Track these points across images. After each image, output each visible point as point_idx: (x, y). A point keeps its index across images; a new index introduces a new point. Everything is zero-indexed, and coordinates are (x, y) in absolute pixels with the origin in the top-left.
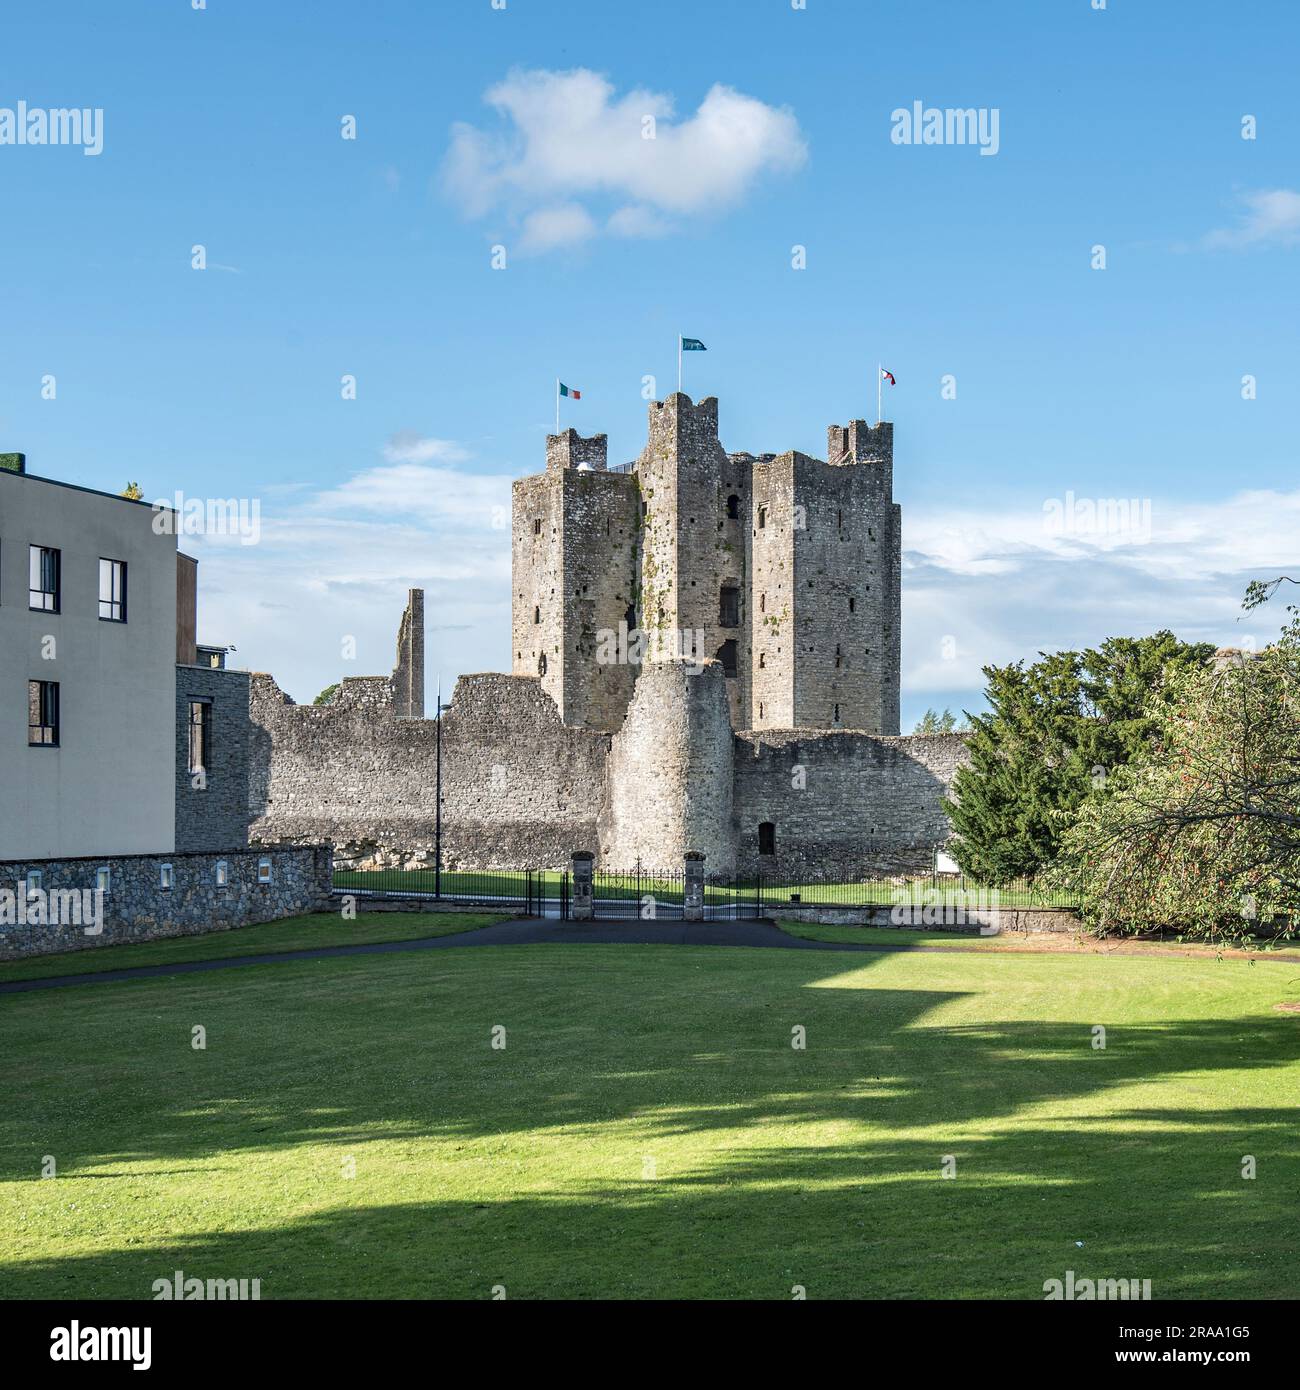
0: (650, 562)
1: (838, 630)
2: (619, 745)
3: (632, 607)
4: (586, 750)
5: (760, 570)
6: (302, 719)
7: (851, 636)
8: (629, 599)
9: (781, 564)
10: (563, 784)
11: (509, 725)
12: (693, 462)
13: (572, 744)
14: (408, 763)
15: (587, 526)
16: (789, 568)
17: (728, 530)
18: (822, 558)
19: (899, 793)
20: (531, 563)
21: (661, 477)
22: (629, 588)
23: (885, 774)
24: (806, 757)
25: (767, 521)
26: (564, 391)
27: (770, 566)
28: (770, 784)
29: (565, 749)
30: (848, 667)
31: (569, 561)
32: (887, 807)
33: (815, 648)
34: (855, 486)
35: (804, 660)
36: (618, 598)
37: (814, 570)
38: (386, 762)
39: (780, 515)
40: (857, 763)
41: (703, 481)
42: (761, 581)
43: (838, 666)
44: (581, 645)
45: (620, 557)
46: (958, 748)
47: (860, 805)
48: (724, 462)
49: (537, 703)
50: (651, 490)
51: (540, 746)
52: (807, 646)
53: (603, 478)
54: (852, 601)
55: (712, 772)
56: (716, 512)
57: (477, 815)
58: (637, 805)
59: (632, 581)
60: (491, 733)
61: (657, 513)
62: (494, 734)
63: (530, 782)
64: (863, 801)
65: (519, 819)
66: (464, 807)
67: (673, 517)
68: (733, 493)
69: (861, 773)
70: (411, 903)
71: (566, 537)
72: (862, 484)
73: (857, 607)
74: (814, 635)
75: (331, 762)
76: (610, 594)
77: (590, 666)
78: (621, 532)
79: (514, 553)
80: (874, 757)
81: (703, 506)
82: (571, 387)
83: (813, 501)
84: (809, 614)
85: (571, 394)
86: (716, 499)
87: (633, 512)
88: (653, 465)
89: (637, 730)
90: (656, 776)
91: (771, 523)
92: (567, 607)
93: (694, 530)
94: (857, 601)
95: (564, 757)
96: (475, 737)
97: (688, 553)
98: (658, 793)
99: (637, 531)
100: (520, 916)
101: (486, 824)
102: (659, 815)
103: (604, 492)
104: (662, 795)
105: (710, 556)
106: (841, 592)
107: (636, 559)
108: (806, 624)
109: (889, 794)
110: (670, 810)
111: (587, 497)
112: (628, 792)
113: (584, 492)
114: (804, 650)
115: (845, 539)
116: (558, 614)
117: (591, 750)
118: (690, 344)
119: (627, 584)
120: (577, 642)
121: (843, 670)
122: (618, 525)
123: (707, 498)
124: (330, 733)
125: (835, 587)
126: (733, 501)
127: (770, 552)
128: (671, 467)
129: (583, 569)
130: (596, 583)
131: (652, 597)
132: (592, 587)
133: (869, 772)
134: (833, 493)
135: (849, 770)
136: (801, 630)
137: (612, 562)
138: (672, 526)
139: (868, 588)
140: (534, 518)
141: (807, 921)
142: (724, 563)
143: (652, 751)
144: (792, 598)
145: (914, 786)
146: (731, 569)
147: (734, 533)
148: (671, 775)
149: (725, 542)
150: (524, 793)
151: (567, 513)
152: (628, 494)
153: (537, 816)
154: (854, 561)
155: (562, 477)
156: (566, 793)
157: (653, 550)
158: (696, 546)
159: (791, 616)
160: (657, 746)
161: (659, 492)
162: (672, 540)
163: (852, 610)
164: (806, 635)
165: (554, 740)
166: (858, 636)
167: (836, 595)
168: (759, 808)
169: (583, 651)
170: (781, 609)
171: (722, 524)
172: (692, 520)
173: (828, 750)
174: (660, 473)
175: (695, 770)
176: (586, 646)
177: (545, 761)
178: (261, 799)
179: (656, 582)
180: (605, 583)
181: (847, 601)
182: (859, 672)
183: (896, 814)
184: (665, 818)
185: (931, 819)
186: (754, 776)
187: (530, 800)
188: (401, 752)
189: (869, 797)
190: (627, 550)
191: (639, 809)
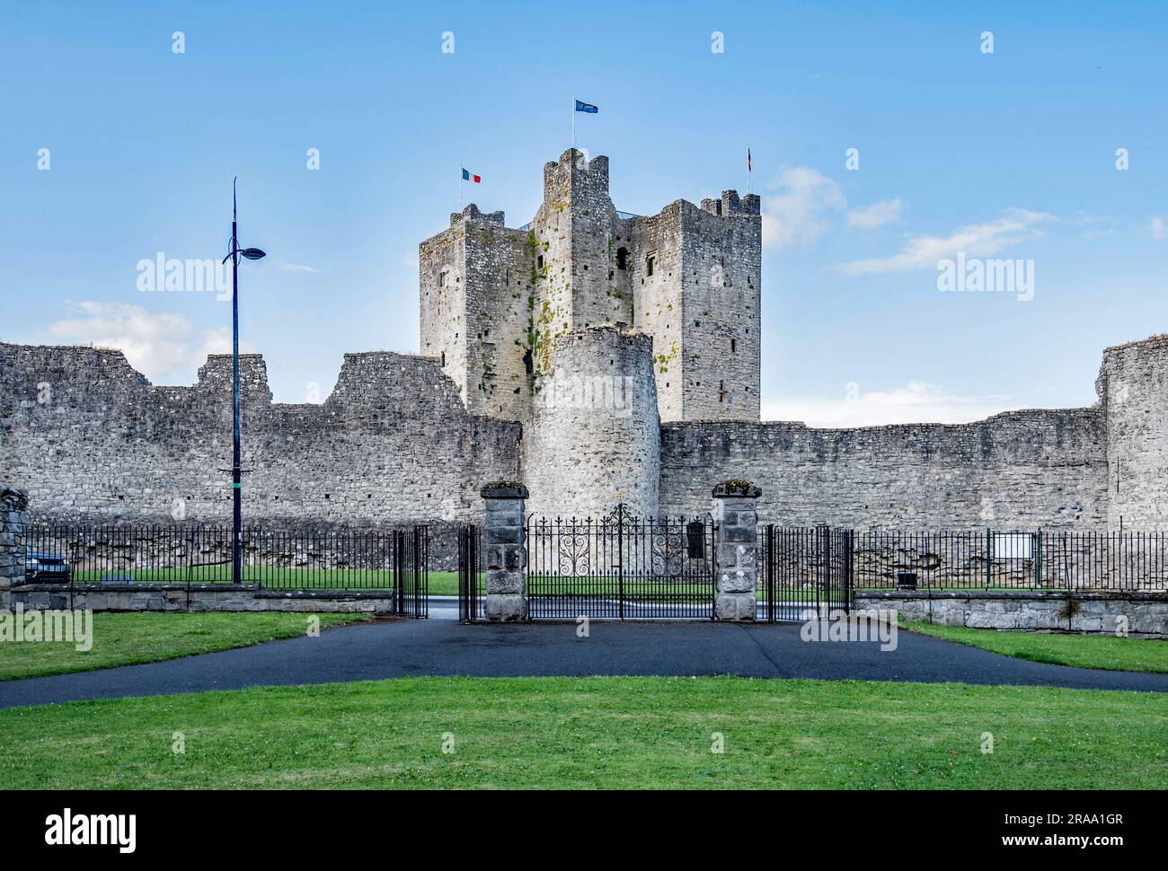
0: (546, 308)
1: (722, 367)
2: (531, 430)
3: (529, 353)
4: (493, 440)
5: (648, 314)
6: (158, 403)
7: (732, 374)
8: (527, 344)
9: (670, 306)
10: (467, 478)
11: (404, 411)
12: (586, 214)
13: (476, 433)
14: (286, 453)
15: (488, 275)
16: (677, 309)
17: (618, 280)
18: (707, 301)
19: (841, 491)
20: (437, 313)
21: (556, 230)
22: (526, 334)
23: (825, 469)
24: (739, 450)
25: (655, 268)
26: (466, 175)
27: (658, 309)
28: (699, 479)
29: (469, 438)
30: (730, 402)
31: (471, 307)
32: (828, 506)
33: (702, 383)
34: (736, 237)
35: (692, 393)
36: (517, 343)
37: (701, 311)
38: (259, 453)
39: (667, 261)
40: (795, 457)
41: (595, 232)
42: (649, 324)
43: (721, 401)
44: (484, 384)
45: (519, 306)
46: (906, 441)
47: (798, 504)
48: (614, 217)
49: (436, 386)
50: (547, 244)
51: (440, 435)
52: (695, 380)
53: (502, 233)
54: (733, 342)
55: (640, 460)
56: (607, 263)
57: (367, 512)
58: (553, 499)
59: (529, 328)
60: (382, 419)
61: (552, 263)
62: (386, 422)
63: (429, 476)
64: (801, 499)
65: (416, 517)
66: (352, 504)
67: (568, 265)
68: (622, 246)
69: (800, 468)
70: (171, 595)
71: (469, 284)
72: (742, 235)
73: (738, 347)
74: (701, 371)
75: (193, 451)
76: (510, 339)
77: (492, 404)
78: (519, 283)
79: (422, 307)
80: (815, 450)
81: (596, 255)
82: (472, 172)
83: (699, 247)
84: (696, 352)
85: (471, 178)
86: (607, 250)
87: (529, 267)
88: (548, 221)
89: (552, 411)
90: (576, 464)
91: (660, 270)
92: (470, 348)
93: (588, 276)
94: (738, 342)
95: (467, 448)
96: (365, 424)
97: (582, 297)
98: (578, 483)
99: (534, 283)
100: (380, 617)
101: (377, 523)
102: (580, 509)
103: (503, 246)
104: (583, 485)
105: (602, 302)
106: (723, 332)
107: (532, 308)
108: (693, 361)
109: (830, 491)
110: (593, 503)
111: (488, 249)
112: (542, 484)
113: (485, 245)
114: (692, 384)
115: (728, 285)
116: (461, 355)
117: (498, 440)
118: (581, 107)
119: (525, 331)
120: (479, 381)
121: (725, 404)
122: (516, 276)
123: (599, 248)
124: (192, 419)
125: (719, 328)
126: (622, 253)
127: (658, 296)
128: (565, 219)
129: (485, 314)
130: (497, 328)
131: (548, 341)
132: (493, 332)
133: (808, 466)
134: (717, 241)
135: (786, 464)
136: (689, 366)
137: (511, 310)
138: (567, 273)
139: (747, 331)
140: (438, 272)
141: (943, 621)
142: (615, 309)
143: (571, 435)
144: (680, 337)
145: (857, 483)
146: (620, 315)
147: (623, 282)
148: (593, 462)
149: (616, 290)
150: (422, 488)
151: (469, 262)
152: (525, 249)
153: (437, 514)
154: (735, 305)
155: (464, 229)
156: (469, 488)
157: (549, 298)
158: (590, 291)
159: (679, 352)
160: (576, 428)
161: (554, 243)
162: (567, 286)
163: (734, 351)
164: (693, 370)
165: (456, 428)
166: (739, 374)
167: (719, 335)
168: (687, 506)
169: (485, 390)
170: (670, 347)
171: (612, 272)
172: (586, 268)
173: (763, 442)
174: (555, 226)
175: (621, 456)
176: (488, 386)
177: (446, 451)
178: (109, 494)
179: (551, 326)
180: (505, 329)
181: (729, 342)
182: (739, 407)
183: (837, 513)
184: (586, 511)
185: (875, 519)
186: (681, 471)
187: (429, 495)
188: (278, 440)
189: (808, 495)
190: (525, 300)
191: (556, 503)
